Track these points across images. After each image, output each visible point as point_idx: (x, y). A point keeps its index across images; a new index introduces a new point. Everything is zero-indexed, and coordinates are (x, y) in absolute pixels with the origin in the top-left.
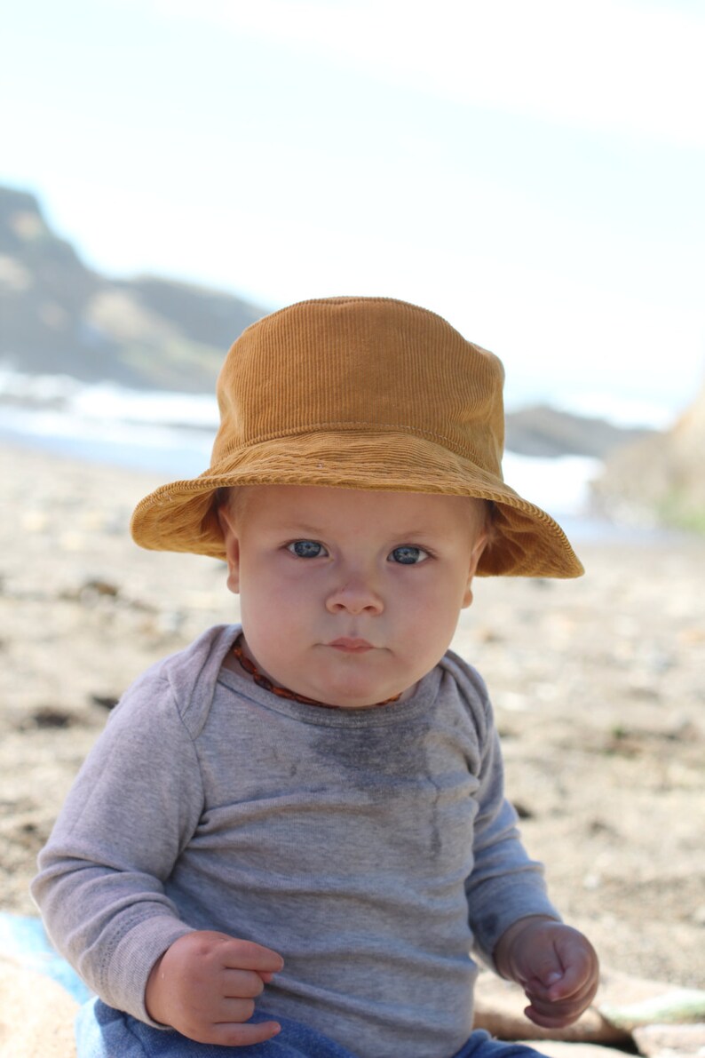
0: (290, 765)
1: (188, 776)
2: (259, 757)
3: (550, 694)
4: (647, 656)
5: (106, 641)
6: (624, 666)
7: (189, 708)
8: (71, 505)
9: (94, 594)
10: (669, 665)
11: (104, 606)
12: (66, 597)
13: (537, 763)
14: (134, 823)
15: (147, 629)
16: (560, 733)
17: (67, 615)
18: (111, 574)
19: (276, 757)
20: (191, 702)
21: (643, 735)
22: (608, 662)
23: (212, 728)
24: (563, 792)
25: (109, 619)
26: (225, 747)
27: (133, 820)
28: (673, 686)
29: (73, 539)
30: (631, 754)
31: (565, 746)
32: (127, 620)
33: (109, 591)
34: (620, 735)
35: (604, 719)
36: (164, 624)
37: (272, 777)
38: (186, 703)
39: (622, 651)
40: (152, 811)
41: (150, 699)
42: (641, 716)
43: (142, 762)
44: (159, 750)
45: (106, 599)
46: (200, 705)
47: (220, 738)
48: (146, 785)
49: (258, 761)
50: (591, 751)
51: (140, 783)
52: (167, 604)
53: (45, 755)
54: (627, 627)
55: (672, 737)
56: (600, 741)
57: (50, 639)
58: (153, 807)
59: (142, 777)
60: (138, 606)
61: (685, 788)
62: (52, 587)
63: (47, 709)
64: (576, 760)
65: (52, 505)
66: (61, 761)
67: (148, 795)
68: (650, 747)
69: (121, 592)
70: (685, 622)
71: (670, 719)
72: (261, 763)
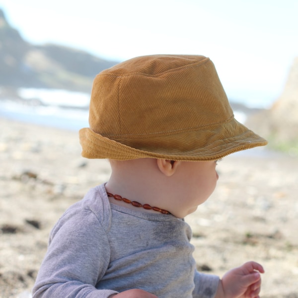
0: (146, 241)
1: (106, 249)
2: (133, 239)
3: (219, 219)
4: (261, 203)
5: (32, 197)
6: (251, 207)
7: (103, 220)
8: (17, 140)
9: (27, 177)
10: (270, 207)
11: (31, 182)
12: (15, 178)
13: (214, 248)
14: (81, 271)
15: (49, 192)
16: (224, 235)
17: (15, 186)
18: (34, 169)
19: (140, 238)
20: (104, 218)
21: (259, 236)
22: (244, 205)
23: (113, 228)
24: (225, 260)
25: (33, 188)
26: (119, 236)
27: (80, 269)
28: (272, 216)
29: (18, 154)
30: (254, 244)
31: (226, 241)
32: (41, 188)
33: (33, 176)
34: (249, 236)
35: (242, 230)
36: (56, 190)
37: (139, 247)
38: (102, 218)
39: (250, 201)
40: (89, 265)
41: (83, 218)
42: (258, 228)
43: (84, 244)
44: (91, 239)
45: (32, 180)
46: (108, 218)
47: (117, 232)
48: (86, 254)
49: (134, 240)
50: (236, 243)
51: (83, 253)
52: (58, 182)
53: (6, 245)
54: (252, 191)
55: (271, 237)
56: (241, 238)
57: (8, 196)
58: (89, 263)
59: (84, 251)
60: (45, 182)
61: (276, 258)
62: (9, 174)
63: (7, 225)
64: (230, 246)
65: (9, 140)
66: (12, 247)
67: (87, 258)
68: (262, 241)
69: (38, 177)
70: (276, 189)
71: (270, 230)
72: (135, 241)
